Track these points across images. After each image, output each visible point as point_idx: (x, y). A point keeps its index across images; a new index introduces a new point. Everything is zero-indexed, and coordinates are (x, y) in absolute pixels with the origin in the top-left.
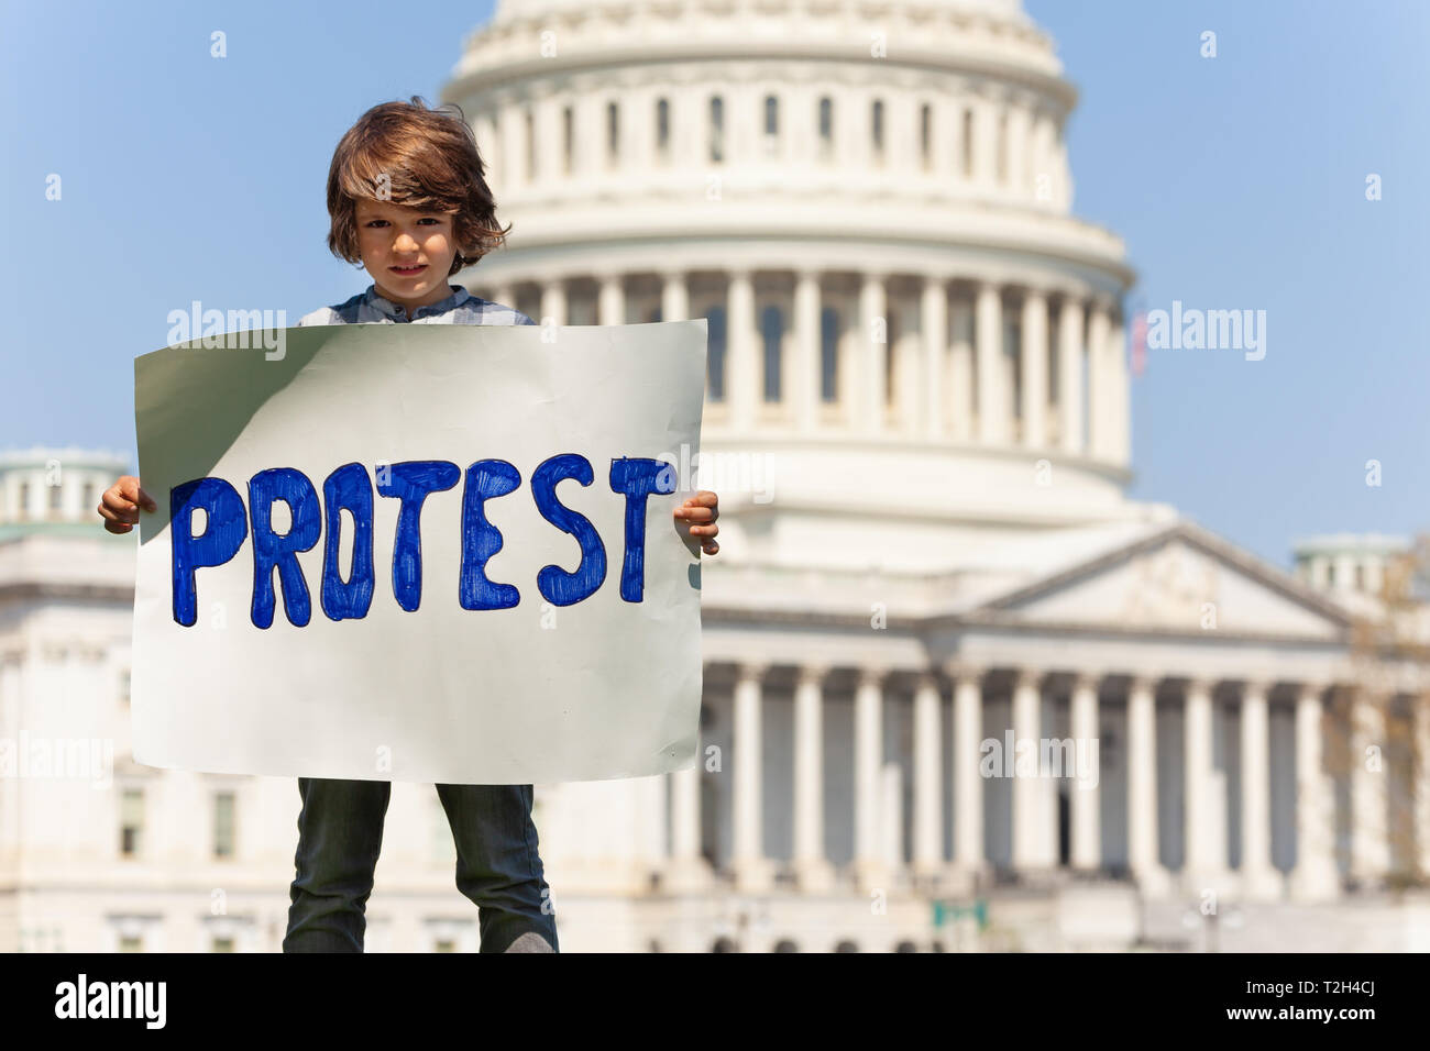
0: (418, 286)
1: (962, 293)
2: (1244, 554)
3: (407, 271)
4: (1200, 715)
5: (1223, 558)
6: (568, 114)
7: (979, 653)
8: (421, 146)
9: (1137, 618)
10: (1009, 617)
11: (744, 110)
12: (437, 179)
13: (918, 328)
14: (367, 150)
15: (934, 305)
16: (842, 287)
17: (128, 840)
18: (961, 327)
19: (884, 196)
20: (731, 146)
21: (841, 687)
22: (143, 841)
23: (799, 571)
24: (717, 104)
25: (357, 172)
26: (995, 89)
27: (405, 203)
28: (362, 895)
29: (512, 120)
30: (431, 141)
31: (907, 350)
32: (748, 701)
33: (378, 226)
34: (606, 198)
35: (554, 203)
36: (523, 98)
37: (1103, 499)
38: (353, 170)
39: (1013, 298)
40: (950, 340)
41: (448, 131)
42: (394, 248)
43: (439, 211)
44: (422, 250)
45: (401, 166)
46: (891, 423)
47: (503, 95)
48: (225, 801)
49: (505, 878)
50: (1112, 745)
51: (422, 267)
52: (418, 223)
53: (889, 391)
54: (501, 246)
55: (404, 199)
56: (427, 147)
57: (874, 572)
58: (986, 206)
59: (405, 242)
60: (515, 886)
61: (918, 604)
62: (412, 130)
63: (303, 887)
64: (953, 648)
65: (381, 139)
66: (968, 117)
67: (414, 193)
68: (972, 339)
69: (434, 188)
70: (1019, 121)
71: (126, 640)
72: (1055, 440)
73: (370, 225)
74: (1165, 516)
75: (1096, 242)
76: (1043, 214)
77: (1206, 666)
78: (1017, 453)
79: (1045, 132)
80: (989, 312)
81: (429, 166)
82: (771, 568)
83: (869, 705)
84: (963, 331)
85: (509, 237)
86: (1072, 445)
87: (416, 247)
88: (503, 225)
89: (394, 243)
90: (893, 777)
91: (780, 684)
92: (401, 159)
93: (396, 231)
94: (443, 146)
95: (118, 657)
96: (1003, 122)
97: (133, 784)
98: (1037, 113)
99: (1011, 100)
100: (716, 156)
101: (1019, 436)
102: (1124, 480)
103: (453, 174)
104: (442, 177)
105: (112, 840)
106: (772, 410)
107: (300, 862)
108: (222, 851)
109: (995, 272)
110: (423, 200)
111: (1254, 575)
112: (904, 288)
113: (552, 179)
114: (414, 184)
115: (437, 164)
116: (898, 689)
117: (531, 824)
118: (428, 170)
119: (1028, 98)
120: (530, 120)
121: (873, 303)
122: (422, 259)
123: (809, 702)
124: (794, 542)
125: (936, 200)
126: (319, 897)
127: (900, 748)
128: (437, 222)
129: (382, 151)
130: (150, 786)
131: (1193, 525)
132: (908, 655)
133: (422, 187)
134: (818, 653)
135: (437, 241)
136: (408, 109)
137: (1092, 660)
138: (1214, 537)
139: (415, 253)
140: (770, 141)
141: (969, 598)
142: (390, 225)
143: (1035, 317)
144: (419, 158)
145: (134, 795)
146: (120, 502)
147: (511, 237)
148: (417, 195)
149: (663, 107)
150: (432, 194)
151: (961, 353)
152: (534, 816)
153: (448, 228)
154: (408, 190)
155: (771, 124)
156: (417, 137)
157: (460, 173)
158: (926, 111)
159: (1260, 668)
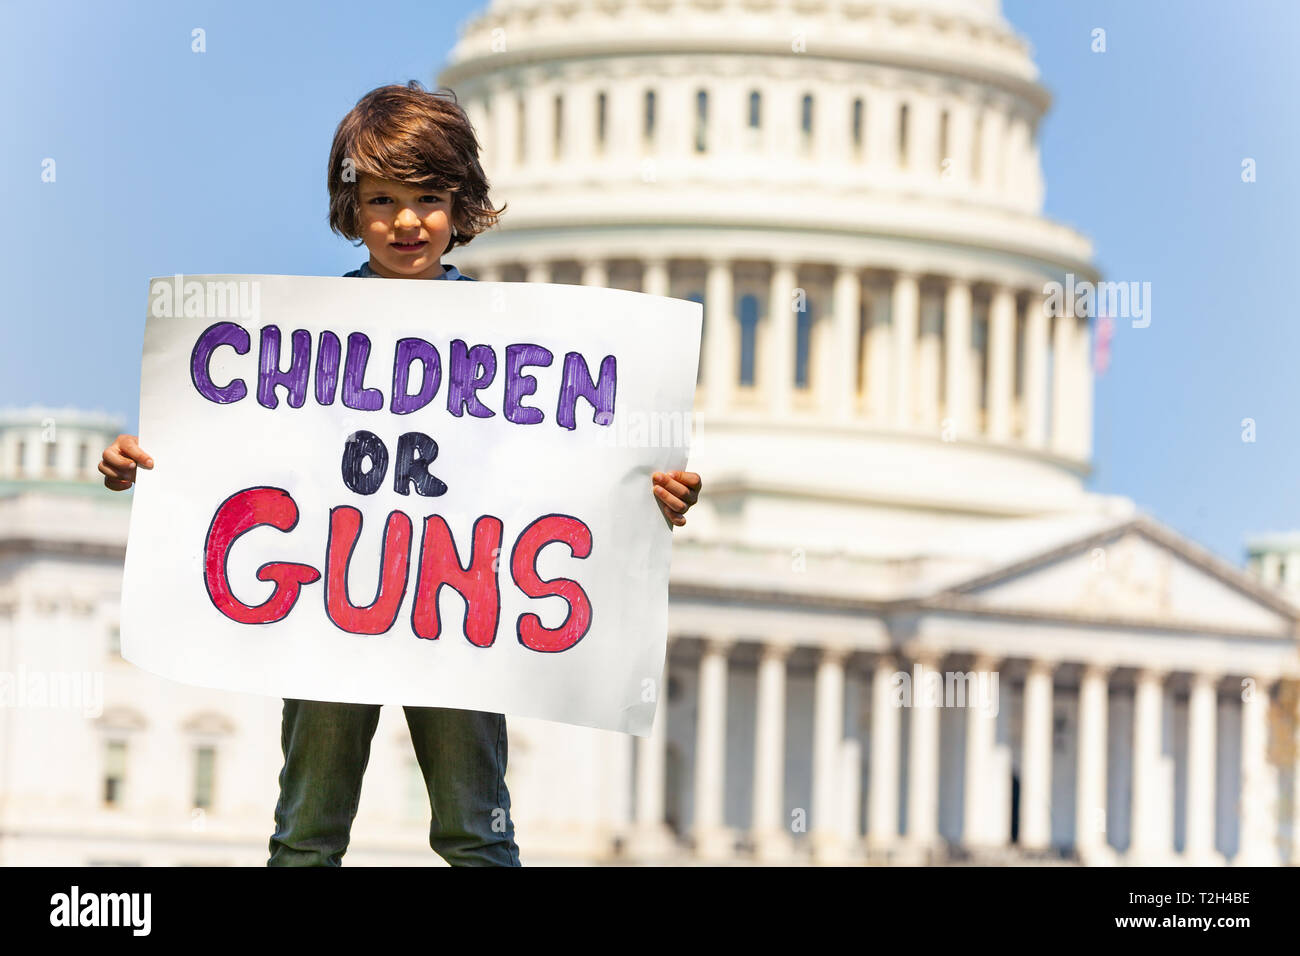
0: (418, 262)
1: (934, 286)
2: (1198, 548)
3: (408, 247)
4: (1150, 702)
5: (1178, 552)
6: (559, 102)
7: (938, 635)
8: (425, 126)
9: (1093, 608)
10: (968, 602)
11: (729, 104)
12: (440, 157)
13: (889, 319)
14: (373, 129)
15: (906, 298)
16: (818, 276)
17: (111, 789)
18: (931, 320)
19: (861, 191)
20: (715, 137)
21: (804, 664)
22: (126, 792)
23: (767, 551)
24: (702, 97)
25: (363, 149)
26: (972, 91)
27: (411, 180)
28: (339, 851)
29: (505, 105)
30: (433, 121)
31: (878, 341)
32: (713, 676)
33: (381, 203)
34: (593, 185)
35: (543, 188)
36: (515, 84)
37: (1062, 490)
38: (359, 146)
39: (982, 294)
40: (921, 332)
41: (449, 113)
42: (397, 223)
43: (441, 189)
44: (424, 225)
45: (406, 144)
46: (861, 411)
47: (496, 81)
48: (206, 755)
49: (476, 839)
50: (1064, 728)
51: (422, 243)
52: (420, 200)
53: (860, 380)
54: (494, 226)
55: (408, 176)
56: (430, 126)
57: (838, 555)
58: (959, 203)
59: (407, 218)
60: (486, 846)
61: (881, 586)
62: (416, 110)
63: (282, 840)
64: (913, 630)
65: (386, 118)
66: (945, 117)
67: (419, 170)
68: (941, 332)
69: (438, 166)
70: (994, 121)
71: (115, 596)
72: (1018, 433)
73: (372, 202)
74: (1122, 509)
75: (1064, 242)
76: (1014, 214)
77: (1157, 656)
78: (981, 443)
79: (1020, 134)
80: (959, 306)
81: (432, 144)
82: (739, 548)
83: (830, 682)
84: (934, 325)
85: (503, 218)
86: (1035, 438)
87: (418, 223)
88: (497, 205)
89: (396, 218)
90: (852, 752)
91: (745, 659)
92: (407, 137)
93: (398, 206)
94: (444, 126)
95: (107, 613)
96: (979, 124)
97: (117, 736)
98: (1012, 116)
99: (987, 102)
100: (700, 147)
101: (984, 427)
102: (1085, 474)
103: (455, 154)
104: (445, 156)
105: (95, 789)
106: (746, 394)
107: (280, 818)
108: (201, 802)
109: (965, 267)
110: (427, 177)
111: (1206, 569)
112: (878, 281)
113: (541, 162)
114: (419, 161)
115: (440, 142)
116: (859, 668)
117: (504, 788)
118: (432, 150)
119: (1003, 100)
120: (521, 106)
121: (847, 294)
122: (423, 235)
123: (772, 678)
124: (761, 522)
125: (912, 197)
126: (297, 851)
127: (858, 726)
128: (438, 200)
129: (389, 130)
130: (135, 739)
131: (1150, 520)
132: (869, 635)
133: (426, 164)
134: (784, 631)
135: (437, 218)
136: (408, 91)
137: (1048, 646)
138: (1169, 531)
139: (417, 229)
140: (752, 133)
141: (930, 582)
142: (392, 201)
143: (1003, 312)
144: (422, 136)
145: (118, 746)
146: (120, 460)
147: (505, 218)
148: (421, 173)
149: (651, 97)
150: (435, 172)
151: (930, 346)
152: (507, 780)
153: (448, 205)
154: (413, 167)
155: (755, 119)
156: (421, 116)
157: (460, 152)
158: (904, 111)
159: (1209, 660)
